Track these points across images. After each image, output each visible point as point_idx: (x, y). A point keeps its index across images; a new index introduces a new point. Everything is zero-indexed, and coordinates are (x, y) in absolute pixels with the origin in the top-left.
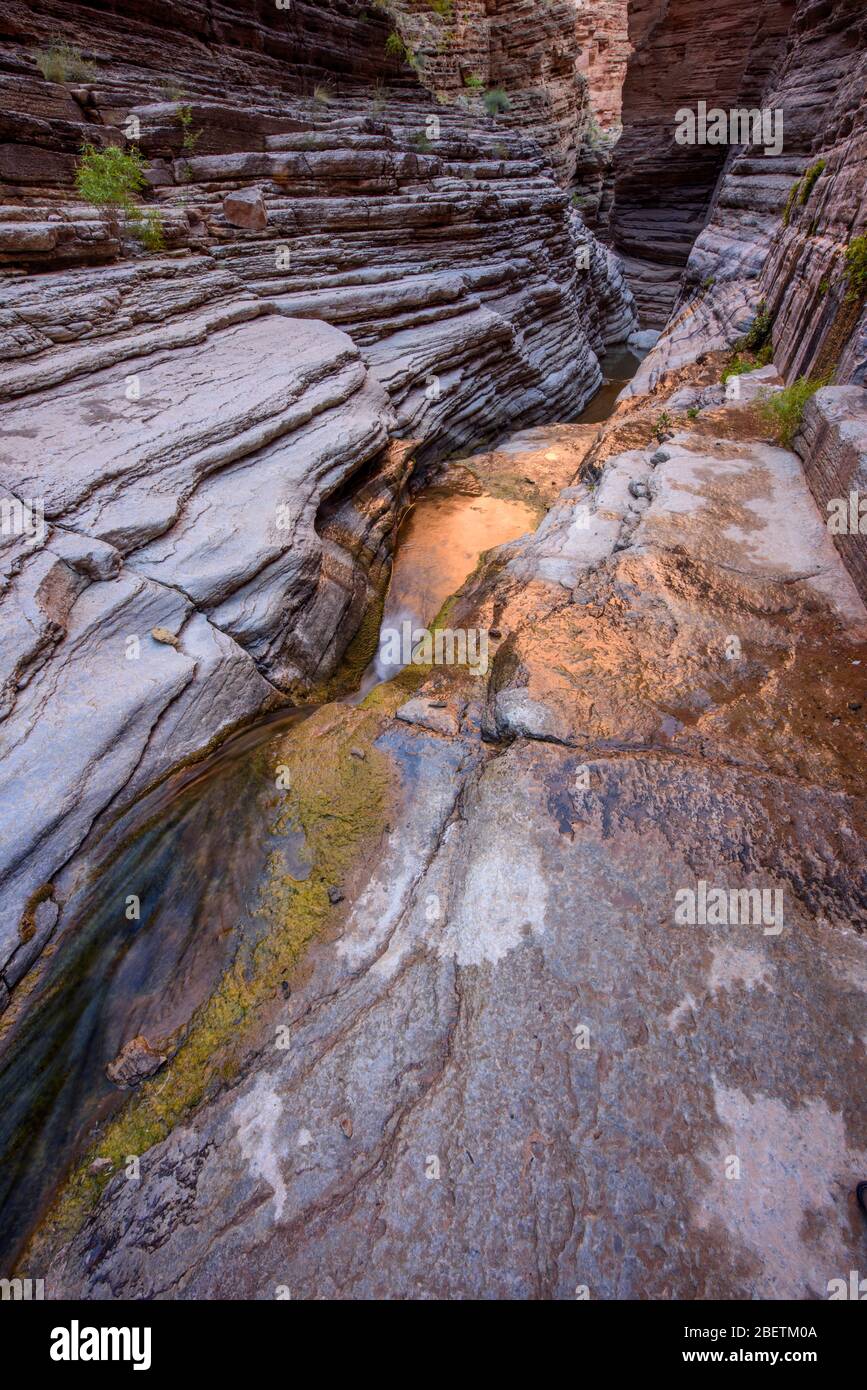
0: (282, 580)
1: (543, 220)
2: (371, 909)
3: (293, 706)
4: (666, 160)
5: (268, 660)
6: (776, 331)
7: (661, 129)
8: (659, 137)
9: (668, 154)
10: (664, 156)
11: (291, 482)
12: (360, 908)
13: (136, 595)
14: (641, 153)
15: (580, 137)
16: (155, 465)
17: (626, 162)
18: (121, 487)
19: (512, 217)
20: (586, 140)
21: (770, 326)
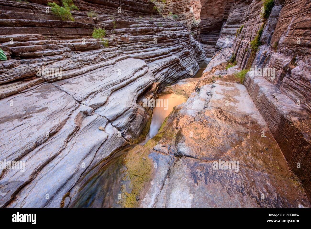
0: (128, 115)
1: (185, 38)
2: (146, 202)
3: (130, 145)
4: (210, 26)
5: (124, 134)
6: (237, 58)
7: (209, 20)
8: (208, 22)
9: (210, 24)
10: (209, 25)
11: (131, 93)
12: (144, 202)
13: (96, 119)
14: (205, 24)
15: (192, 22)
16: (103, 90)
17: (202, 26)
18: (95, 95)
19: (179, 38)
20: (193, 22)
21: (235, 57)
